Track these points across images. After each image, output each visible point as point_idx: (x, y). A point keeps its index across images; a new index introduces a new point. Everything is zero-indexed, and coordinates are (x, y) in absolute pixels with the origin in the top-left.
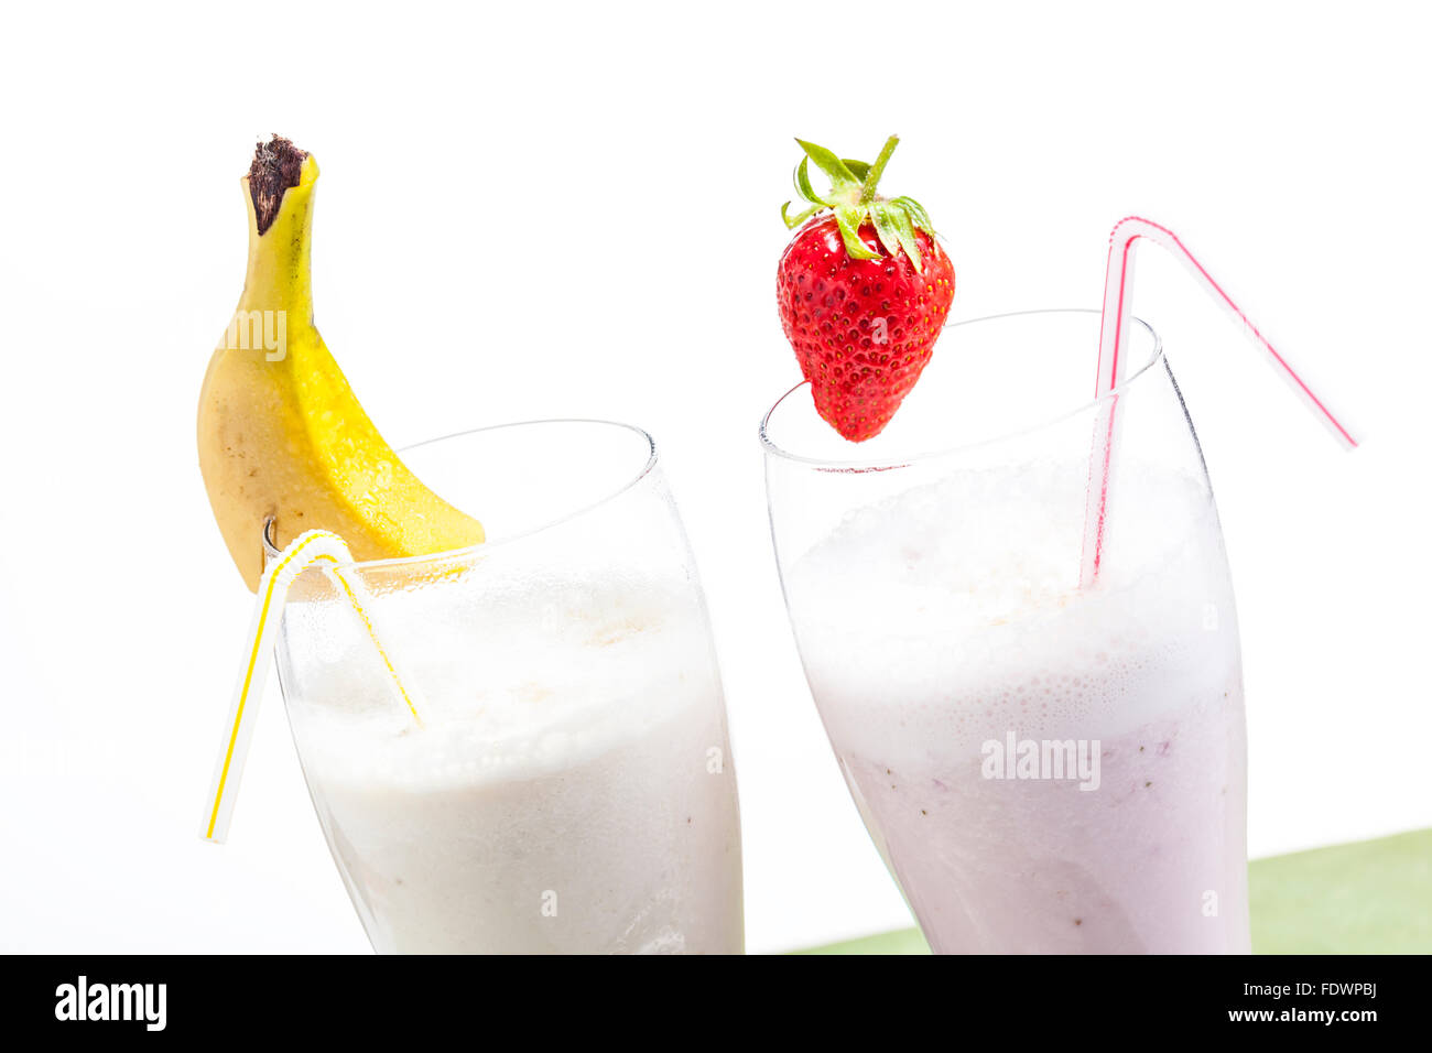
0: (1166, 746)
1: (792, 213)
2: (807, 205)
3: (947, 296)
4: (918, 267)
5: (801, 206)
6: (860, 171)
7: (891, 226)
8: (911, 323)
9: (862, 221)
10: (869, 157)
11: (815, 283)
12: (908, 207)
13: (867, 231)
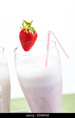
0: (52, 88)
1: (21, 27)
2: (23, 27)
3: (36, 38)
4: (33, 34)
5: (22, 27)
6: (29, 24)
7: (31, 30)
8: (32, 40)
9: (28, 29)
10: (30, 22)
11: (22, 35)
12: (33, 28)
13: (28, 30)
